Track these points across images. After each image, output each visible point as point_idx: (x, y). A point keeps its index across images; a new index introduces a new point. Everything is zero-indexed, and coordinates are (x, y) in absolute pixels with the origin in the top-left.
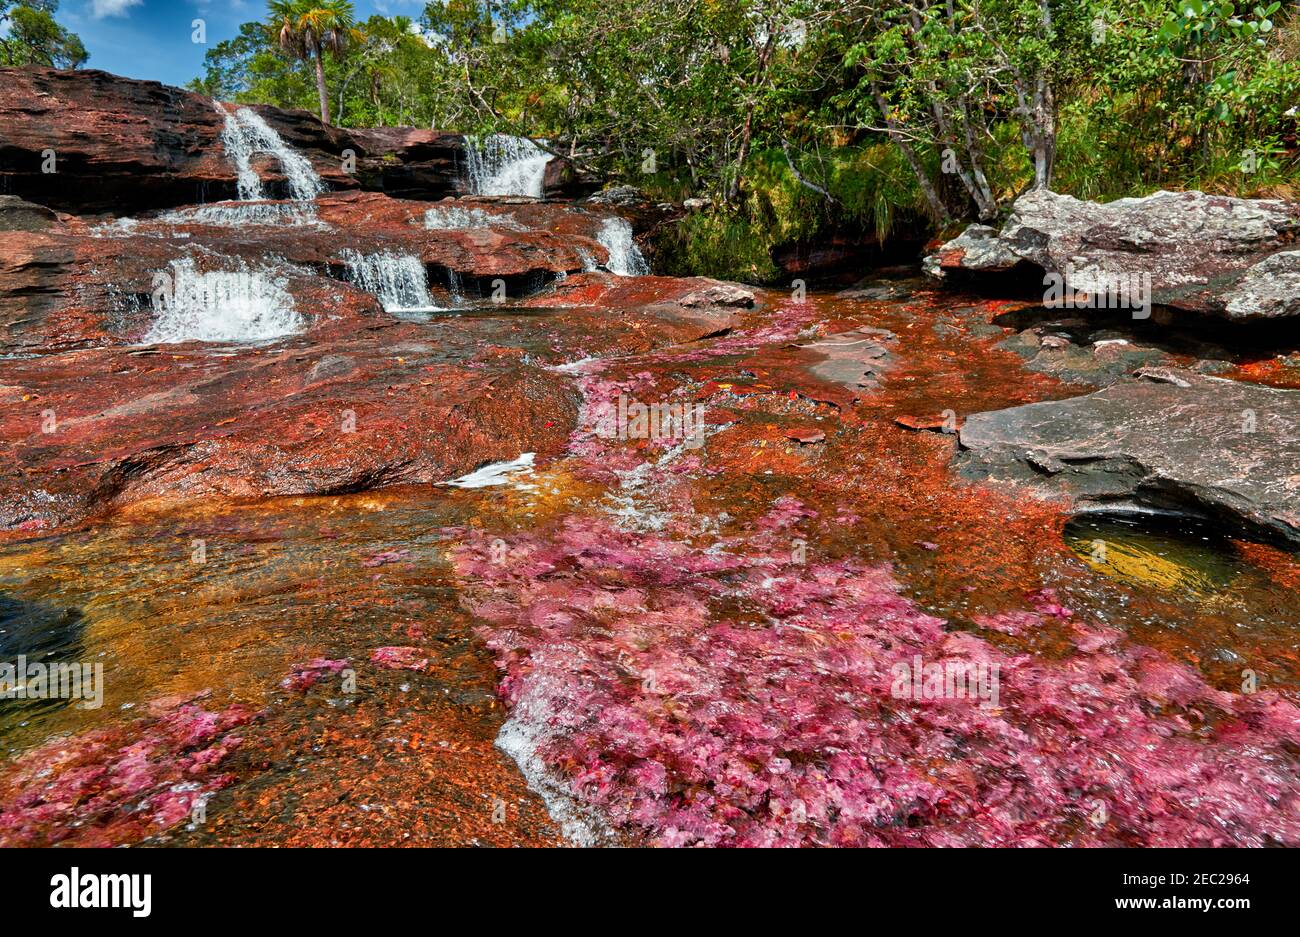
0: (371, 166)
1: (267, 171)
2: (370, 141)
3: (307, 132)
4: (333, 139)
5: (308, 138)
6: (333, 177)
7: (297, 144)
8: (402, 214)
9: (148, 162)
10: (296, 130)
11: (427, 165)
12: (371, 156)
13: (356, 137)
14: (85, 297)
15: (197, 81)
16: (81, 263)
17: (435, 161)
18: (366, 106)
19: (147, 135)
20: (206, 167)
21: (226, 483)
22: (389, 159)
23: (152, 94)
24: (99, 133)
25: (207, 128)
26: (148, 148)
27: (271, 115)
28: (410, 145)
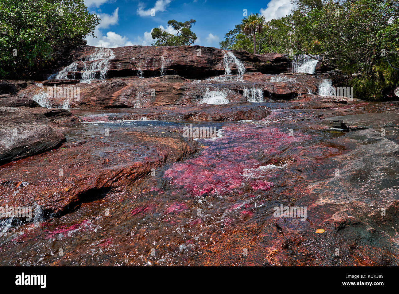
0: (262, 65)
1: (233, 67)
2: (263, 58)
3: (245, 56)
4: (252, 58)
5: (245, 58)
6: (250, 68)
7: (242, 60)
8: (264, 78)
9: (205, 67)
10: (242, 56)
11: (279, 64)
12: (263, 62)
13: (259, 57)
14: (188, 96)
15: (223, 42)
16: (188, 89)
17: (282, 63)
18: (268, 46)
19: (205, 60)
20: (218, 67)
21: (202, 118)
22: (268, 63)
23: (208, 50)
24: (196, 60)
25: (219, 57)
26: (205, 63)
27: (235, 53)
28: (275, 58)
